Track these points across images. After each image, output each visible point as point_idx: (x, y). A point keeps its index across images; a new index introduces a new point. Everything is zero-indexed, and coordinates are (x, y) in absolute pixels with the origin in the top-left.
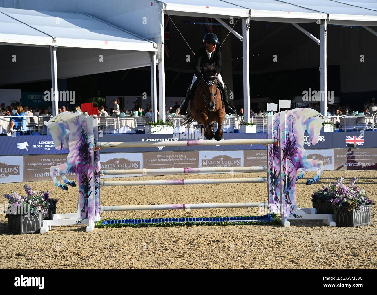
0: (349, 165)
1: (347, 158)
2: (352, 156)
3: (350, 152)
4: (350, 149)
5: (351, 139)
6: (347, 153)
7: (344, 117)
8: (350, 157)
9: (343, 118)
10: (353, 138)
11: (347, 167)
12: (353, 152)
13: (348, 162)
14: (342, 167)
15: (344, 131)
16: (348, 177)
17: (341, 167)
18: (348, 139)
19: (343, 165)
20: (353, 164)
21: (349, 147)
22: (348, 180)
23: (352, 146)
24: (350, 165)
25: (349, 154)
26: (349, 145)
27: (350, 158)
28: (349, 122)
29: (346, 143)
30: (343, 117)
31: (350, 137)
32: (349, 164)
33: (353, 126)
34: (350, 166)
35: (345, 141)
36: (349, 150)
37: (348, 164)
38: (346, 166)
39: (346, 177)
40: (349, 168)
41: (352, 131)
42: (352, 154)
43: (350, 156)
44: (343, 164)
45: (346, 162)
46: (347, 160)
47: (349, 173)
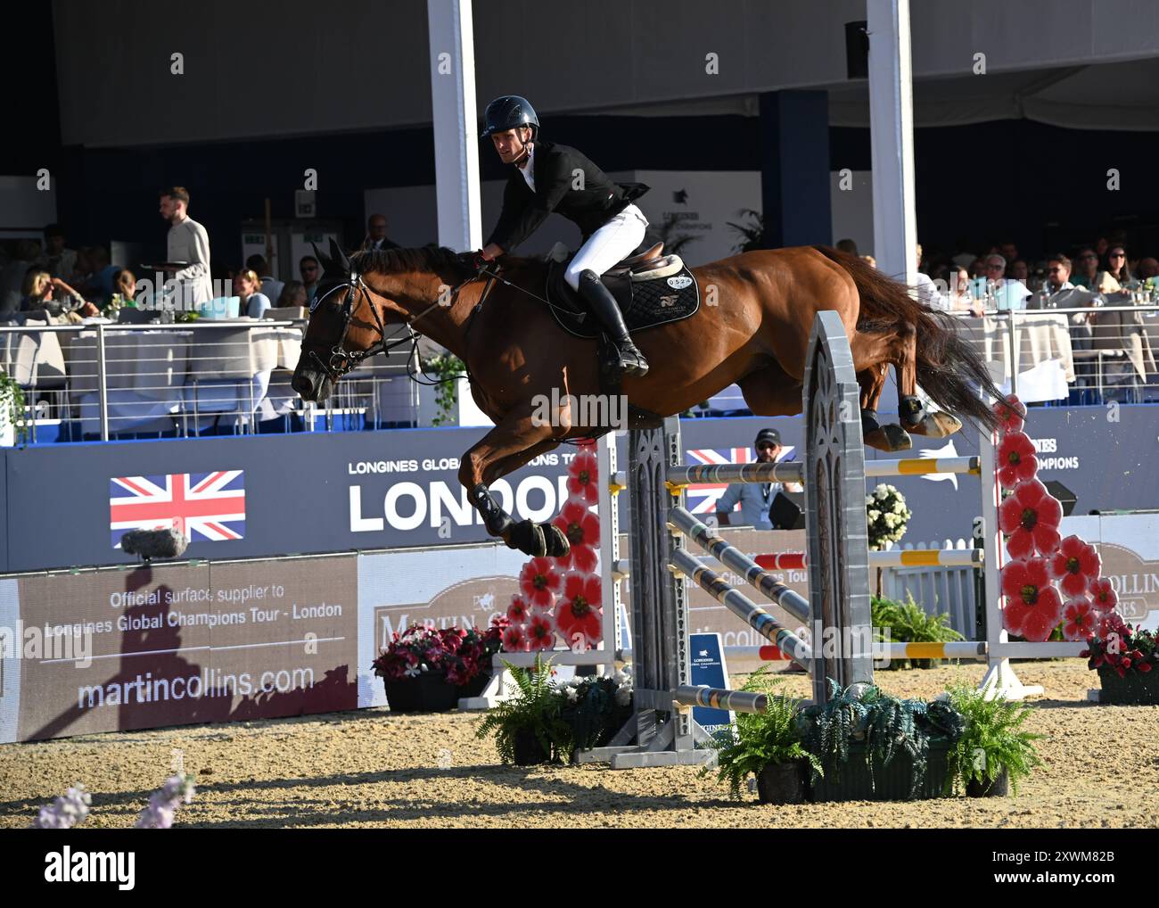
0: (133, 692)
1: (119, 641)
2: (156, 623)
3: (143, 597)
4: (147, 567)
5: (147, 493)
6: (121, 599)
7: (94, 327)
8: (141, 630)
9: (89, 340)
10: (163, 487)
11: (122, 707)
12: (164, 589)
13: (128, 671)
14: (86, 709)
15: (97, 437)
16: (127, 787)
17: (74, 714)
18: (132, 495)
19: (86, 699)
20: (165, 682)
21: (135, 557)
22: (123, 812)
23: (157, 546)
24: (145, 690)
25: (133, 612)
26: (134, 541)
27: (144, 636)
28: (132, 368)
29: (115, 526)
30: (84, 334)
31: (140, 481)
32: (139, 683)
33: (162, 396)
34: (140, 699)
35: (106, 514)
36: (133, 584)
37: (127, 687)
38: (113, 702)
39: (111, 787)
40: (135, 719)
41: (155, 435)
42: (162, 608)
43: (143, 623)
44: (91, 690)
45: (116, 669)
46: (124, 660)
47: (136, 754)
